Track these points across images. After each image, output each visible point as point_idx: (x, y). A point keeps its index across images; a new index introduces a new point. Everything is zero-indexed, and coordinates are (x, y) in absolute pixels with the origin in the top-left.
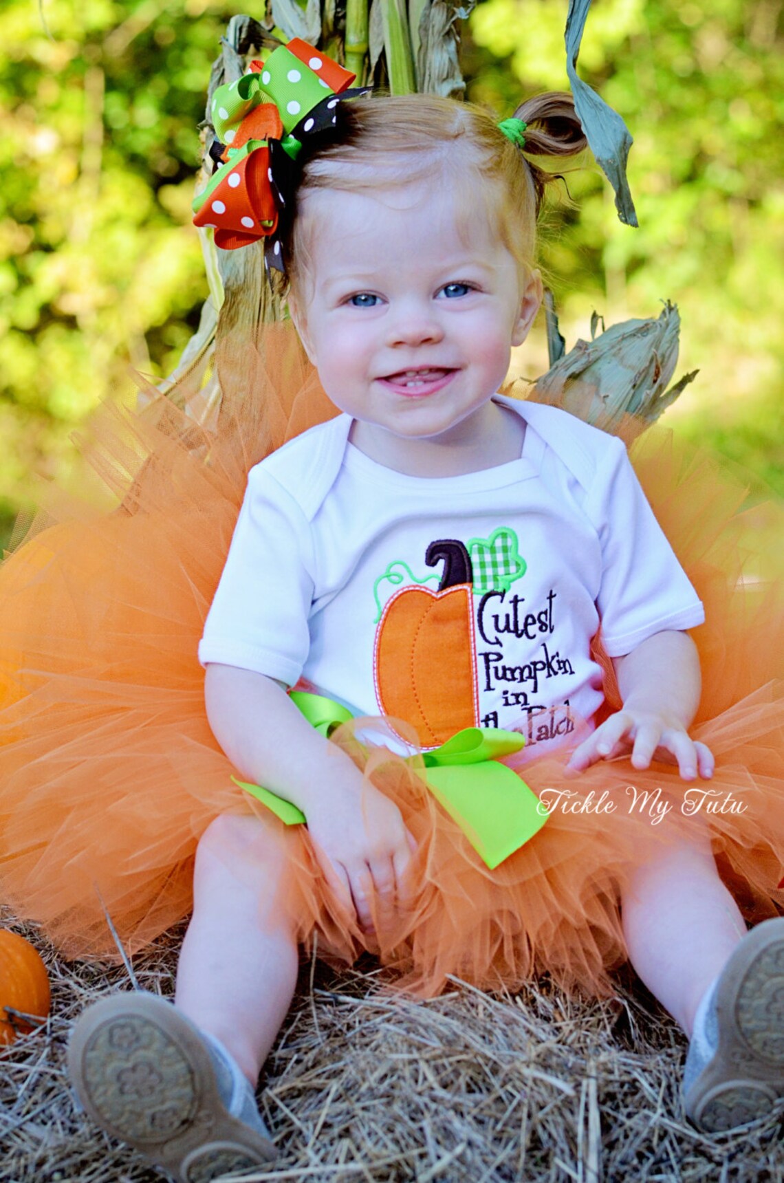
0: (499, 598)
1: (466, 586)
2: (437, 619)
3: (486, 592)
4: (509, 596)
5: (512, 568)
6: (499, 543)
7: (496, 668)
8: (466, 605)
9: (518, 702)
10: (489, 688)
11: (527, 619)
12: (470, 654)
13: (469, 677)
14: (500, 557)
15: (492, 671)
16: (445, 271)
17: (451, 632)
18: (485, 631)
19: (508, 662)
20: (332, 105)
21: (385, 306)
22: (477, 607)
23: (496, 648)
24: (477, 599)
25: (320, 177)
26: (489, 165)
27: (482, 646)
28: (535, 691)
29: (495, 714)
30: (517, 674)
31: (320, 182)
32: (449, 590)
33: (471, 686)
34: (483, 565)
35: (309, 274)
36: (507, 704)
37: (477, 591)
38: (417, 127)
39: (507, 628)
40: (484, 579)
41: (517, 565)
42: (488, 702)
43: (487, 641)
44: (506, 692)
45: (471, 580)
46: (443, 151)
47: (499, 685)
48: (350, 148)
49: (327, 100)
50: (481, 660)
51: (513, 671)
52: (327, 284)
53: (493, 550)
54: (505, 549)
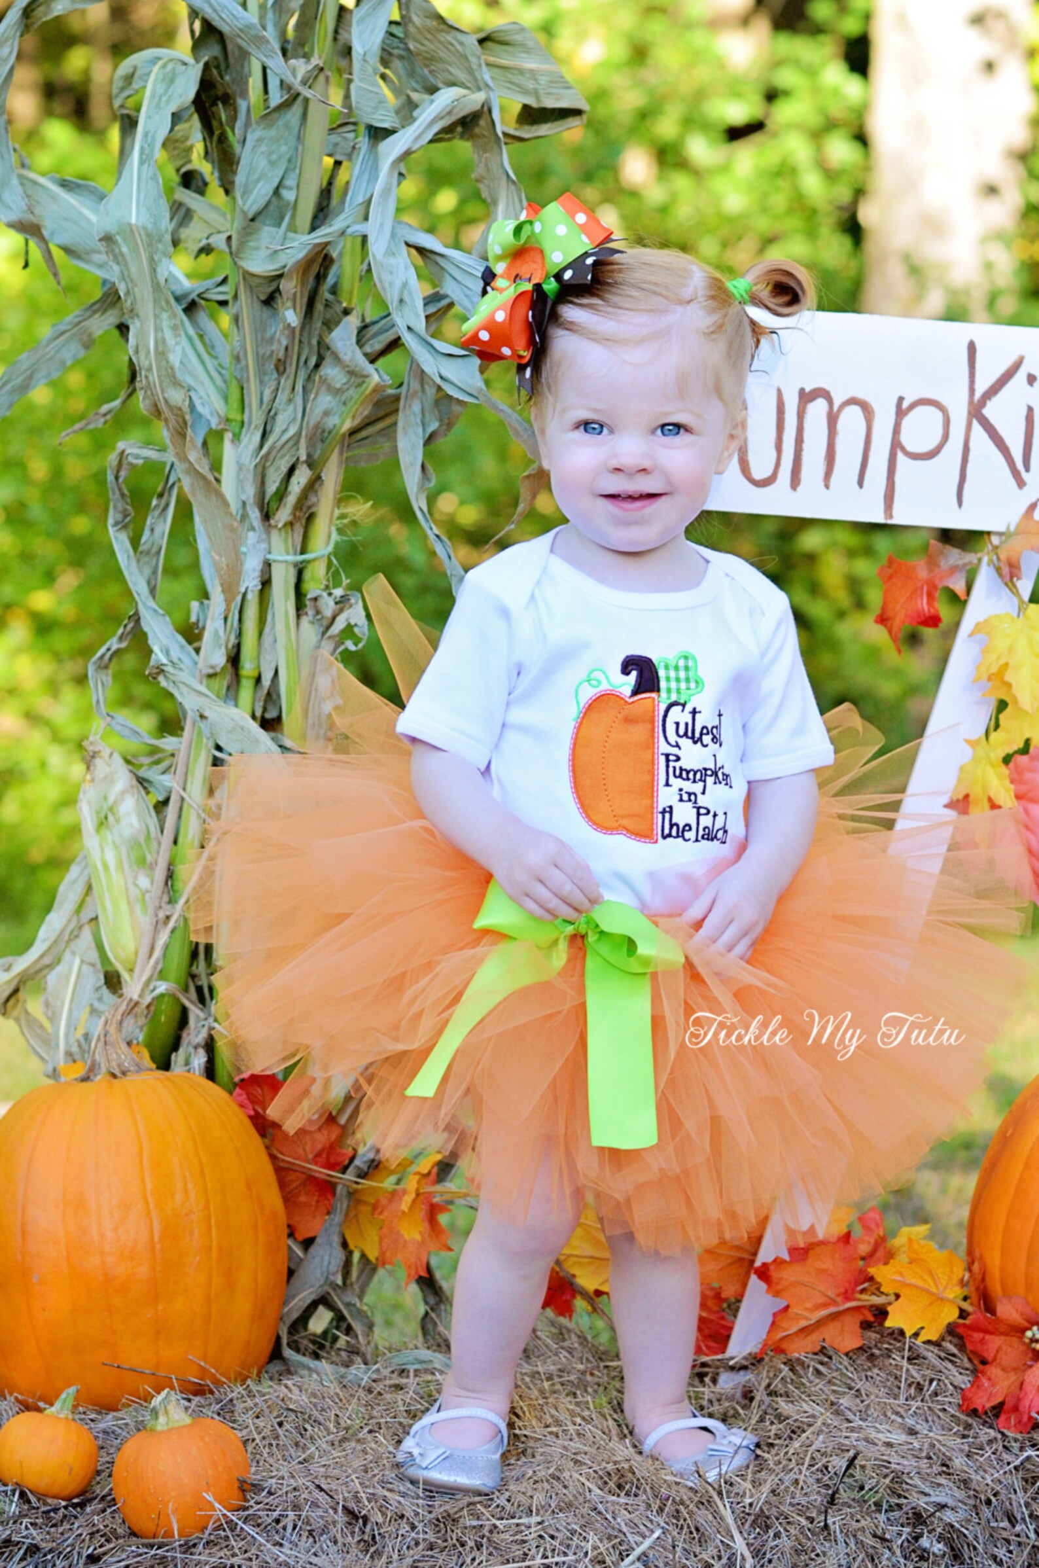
0: (680, 708)
1: (654, 695)
2: (628, 720)
3: (669, 702)
4: (689, 708)
5: (693, 685)
6: (682, 663)
7: (674, 768)
8: (654, 711)
9: (690, 800)
10: (667, 784)
11: (703, 728)
12: (653, 753)
13: (652, 773)
14: (682, 674)
15: (671, 770)
16: (668, 414)
17: (638, 732)
18: (668, 734)
19: (685, 763)
20: (590, 261)
21: (611, 437)
22: (662, 713)
23: (675, 751)
24: (663, 707)
25: (572, 323)
26: (712, 329)
27: (664, 748)
28: (703, 793)
29: (671, 807)
30: (691, 775)
31: (570, 327)
32: (640, 696)
33: (653, 781)
34: (668, 679)
35: (551, 399)
36: (681, 800)
37: (663, 700)
38: (653, 288)
39: (686, 734)
40: (669, 691)
41: (697, 682)
42: (666, 796)
43: (668, 743)
44: (681, 790)
45: (658, 691)
46: (678, 315)
47: (676, 783)
48: (599, 302)
49: (586, 255)
50: (662, 759)
51: (688, 772)
52: (564, 410)
53: (677, 668)
54: (687, 669)
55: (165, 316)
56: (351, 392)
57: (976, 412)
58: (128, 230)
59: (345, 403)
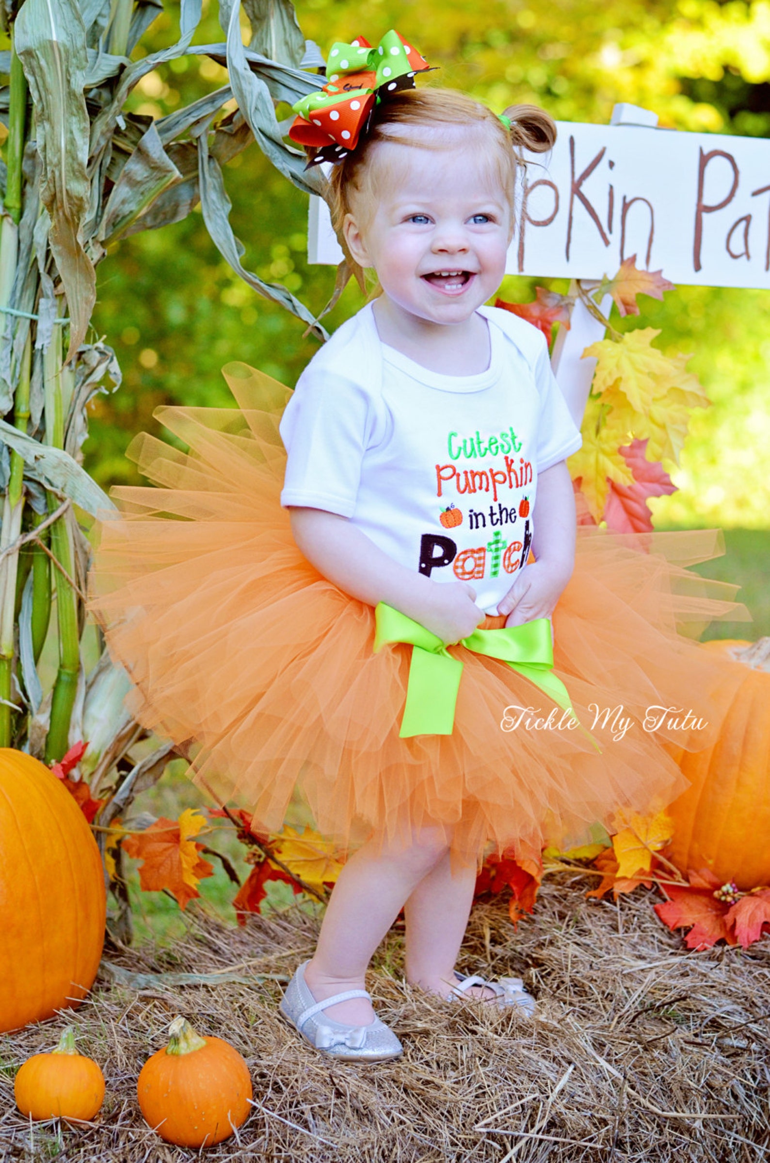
21: (434, 226)
55: (74, 120)
56: (151, 184)
57: (576, 189)
58: (49, 46)
59: (142, 193)
